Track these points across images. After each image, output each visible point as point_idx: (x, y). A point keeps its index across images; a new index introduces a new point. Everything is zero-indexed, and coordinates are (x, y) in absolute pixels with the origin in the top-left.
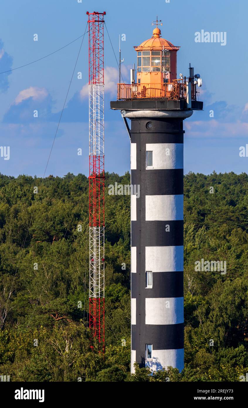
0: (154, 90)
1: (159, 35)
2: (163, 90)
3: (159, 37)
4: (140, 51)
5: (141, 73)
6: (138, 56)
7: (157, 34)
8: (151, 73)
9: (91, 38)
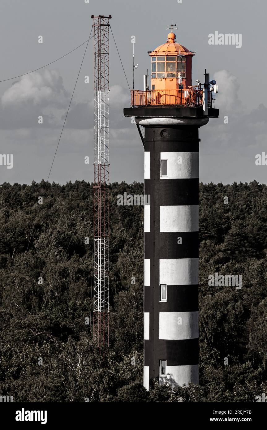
0: (169, 96)
1: (174, 40)
2: (178, 97)
3: (174, 42)
4: (154, 56)
5: (155, 79)
6: (152, 61)
7: (171, 39)
8: (165, 79)
9: (96, 42)
